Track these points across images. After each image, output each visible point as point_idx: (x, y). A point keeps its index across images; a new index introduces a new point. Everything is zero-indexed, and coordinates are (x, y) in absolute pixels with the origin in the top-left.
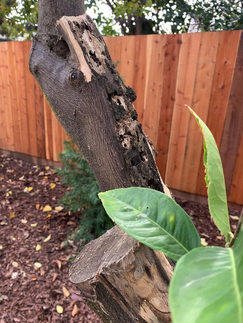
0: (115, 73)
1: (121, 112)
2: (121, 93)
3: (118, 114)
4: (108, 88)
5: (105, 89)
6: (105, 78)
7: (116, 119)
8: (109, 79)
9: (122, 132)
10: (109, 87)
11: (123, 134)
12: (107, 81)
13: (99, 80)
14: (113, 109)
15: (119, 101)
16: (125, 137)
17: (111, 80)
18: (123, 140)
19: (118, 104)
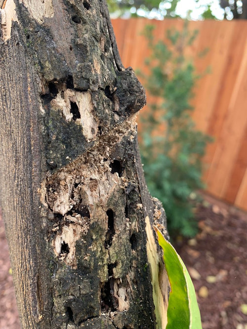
0: (85, 23)
1: (69, 145)
2: (83, 85)
3: (56, 149)
4: (47, 64)
5: (38, 67)
6: (48, 32)
7: (48, 164)
8: (57, 38)
9: (63, 205)
10: (51, 62)
11: (64, 210)
12: (49, 43)
13: (28, 37)
14: (48, 128)
15: (75, 109)
16: (67, 223)
17: (63, 40)
18: (61, 230)
19: (69, 116)
